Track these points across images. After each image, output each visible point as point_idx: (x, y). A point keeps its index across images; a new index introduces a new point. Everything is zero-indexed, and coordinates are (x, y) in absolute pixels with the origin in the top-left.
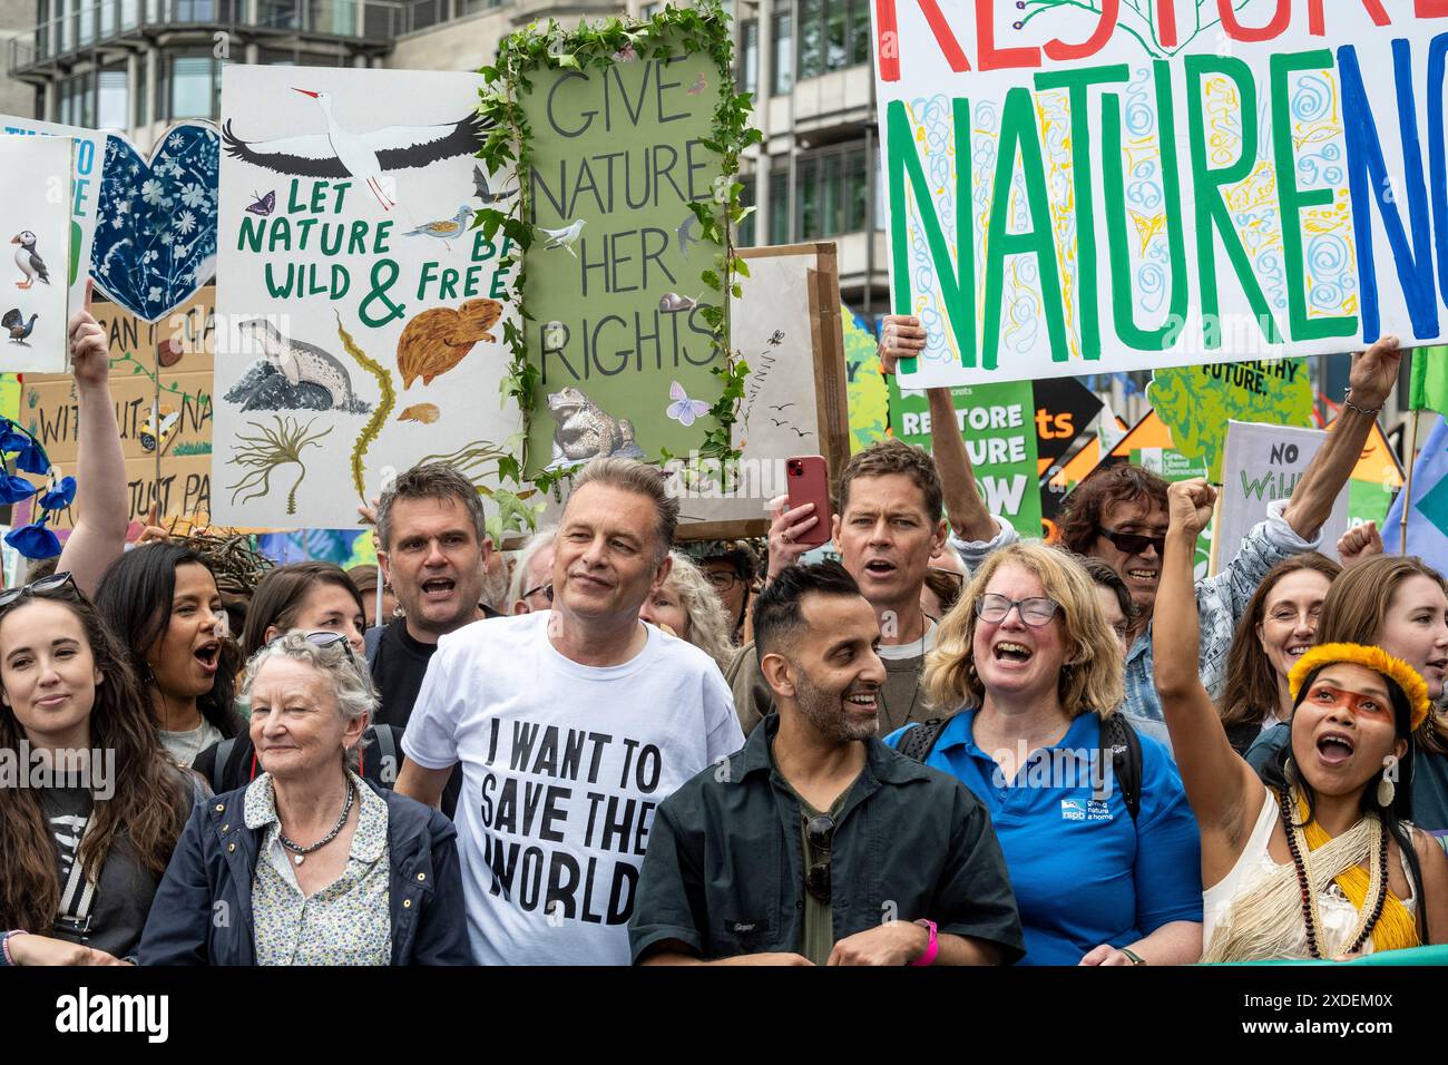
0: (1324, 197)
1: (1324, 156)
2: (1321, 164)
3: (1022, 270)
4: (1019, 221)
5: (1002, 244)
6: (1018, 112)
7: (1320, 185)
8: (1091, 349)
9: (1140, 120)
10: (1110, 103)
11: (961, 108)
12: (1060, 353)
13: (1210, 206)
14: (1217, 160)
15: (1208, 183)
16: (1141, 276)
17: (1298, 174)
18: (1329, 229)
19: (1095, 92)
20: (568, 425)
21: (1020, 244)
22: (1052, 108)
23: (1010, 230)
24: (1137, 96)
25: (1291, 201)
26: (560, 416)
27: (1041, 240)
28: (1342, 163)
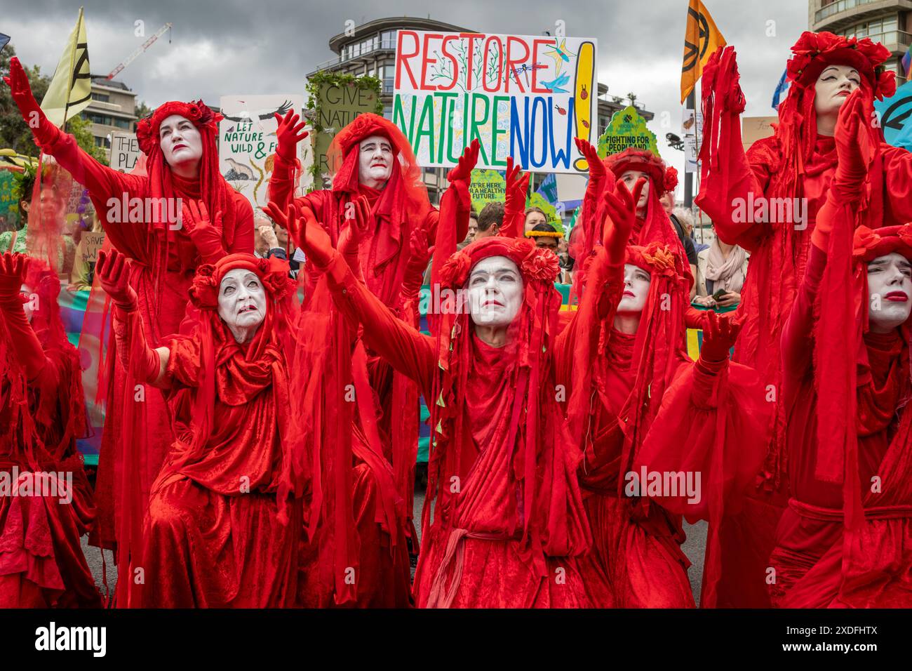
0: (504, 132)
1: (505, 122)
2: (504, 124)
3: (425, 140)
4: (426, 127)
5: (420, 132)
6: (429, 101)
7: (503, 129)
8: (440, 161)
9: (459, 107)
10: (453, 102)
11: (415, 98)
12: (432, 161)
13: (474, 129)
14: (477, 120)
15: (475, 124)
16: (455, 145)
17: (498, 125)
18: (504, 140)
19: (449, 99)
20: (326, 183)
21: (425, 133)
22: (437, 102)
23: (423, 129)
24: (460, 101)
25: (495, 131)
26: (325, 180)
27: (431, 133)
28: (509, 124)
